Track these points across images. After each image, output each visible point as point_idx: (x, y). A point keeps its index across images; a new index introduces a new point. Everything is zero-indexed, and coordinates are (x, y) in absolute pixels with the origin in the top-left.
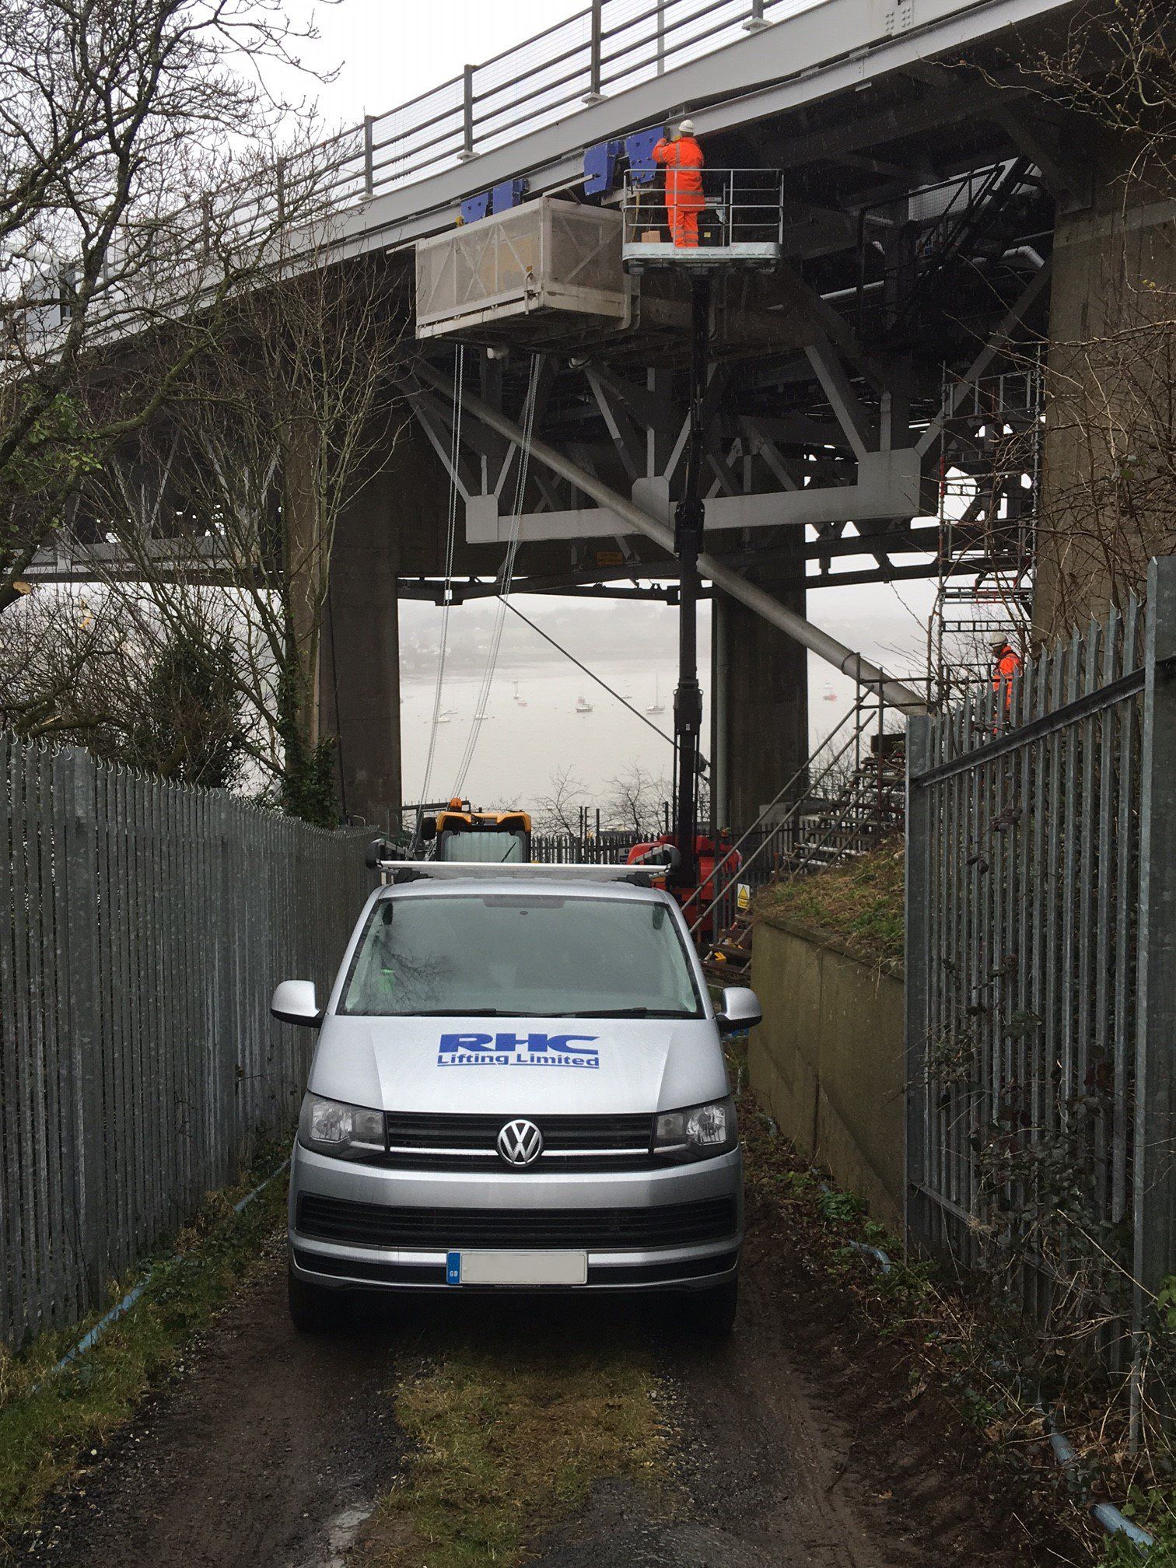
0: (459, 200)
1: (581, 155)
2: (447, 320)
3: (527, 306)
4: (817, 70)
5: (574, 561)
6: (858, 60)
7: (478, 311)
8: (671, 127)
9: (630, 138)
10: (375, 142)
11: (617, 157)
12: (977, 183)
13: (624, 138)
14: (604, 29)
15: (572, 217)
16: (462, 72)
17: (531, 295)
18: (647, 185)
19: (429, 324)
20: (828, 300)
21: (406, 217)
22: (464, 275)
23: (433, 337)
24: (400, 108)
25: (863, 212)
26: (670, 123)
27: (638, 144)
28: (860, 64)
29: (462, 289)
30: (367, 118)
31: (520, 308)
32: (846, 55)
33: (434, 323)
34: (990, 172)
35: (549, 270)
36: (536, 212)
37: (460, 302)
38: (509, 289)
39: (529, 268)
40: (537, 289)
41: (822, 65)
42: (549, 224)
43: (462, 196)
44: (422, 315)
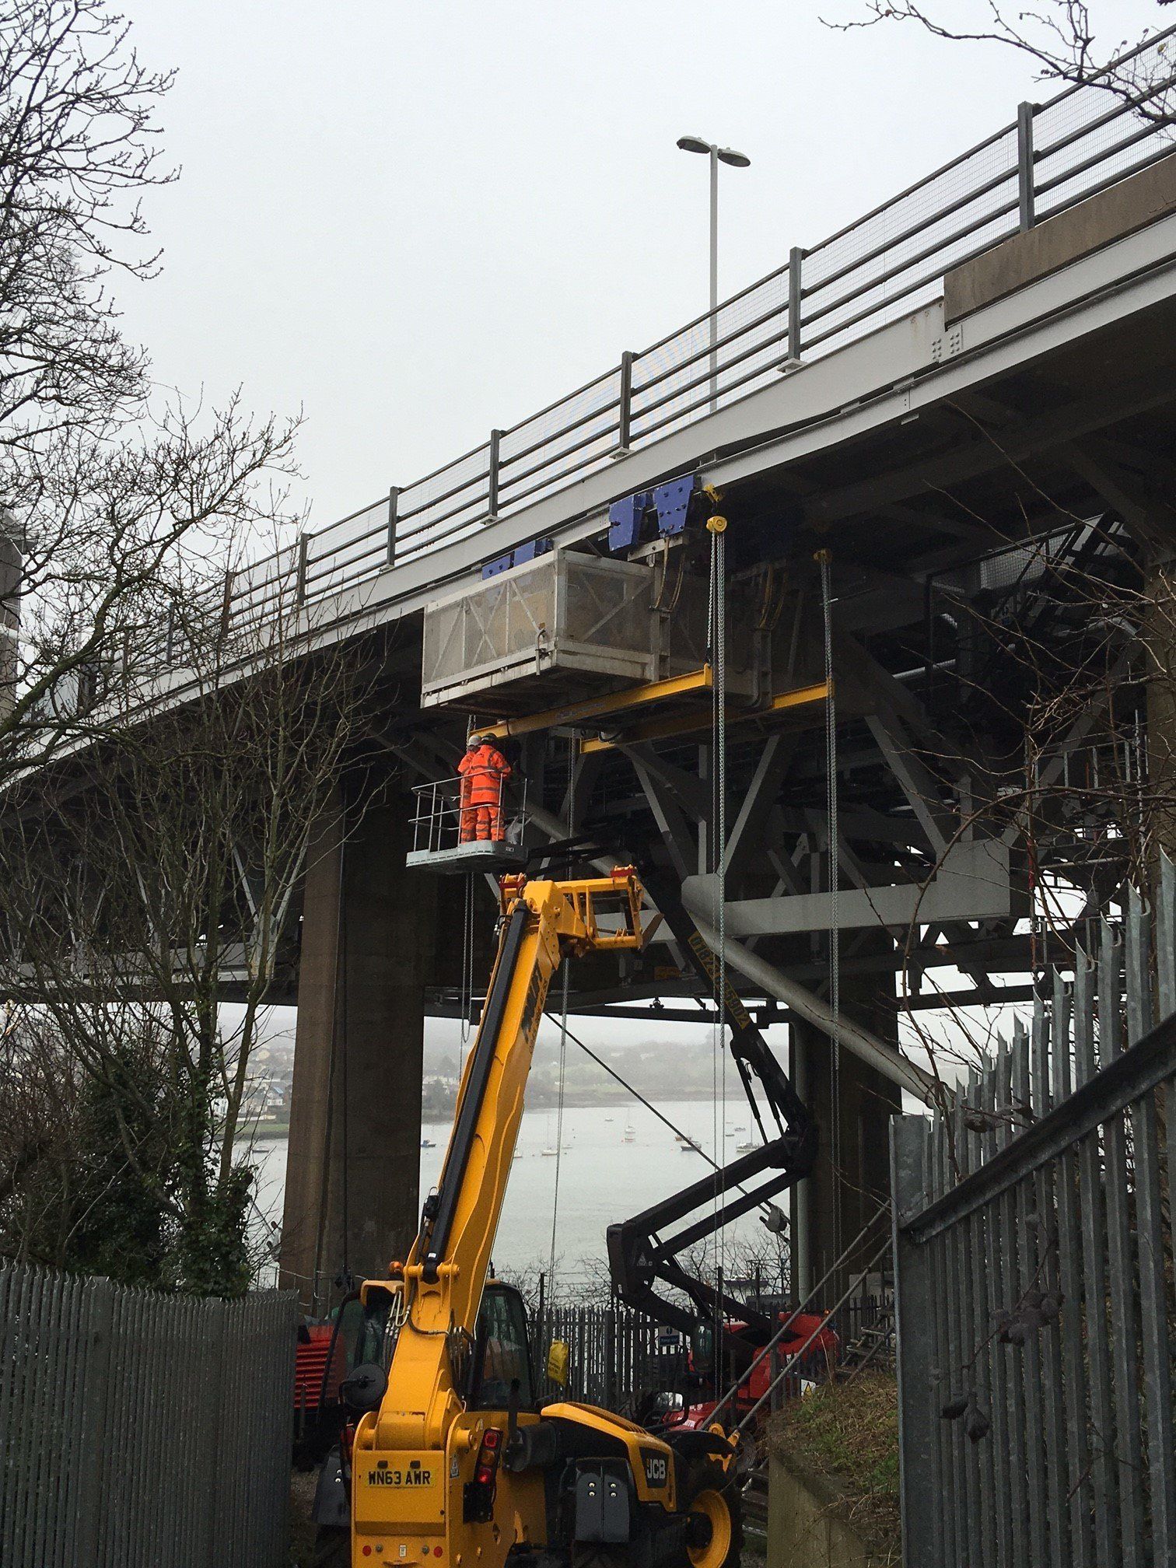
0: (480, 565)
1: (606, 511)
2: (454, 685)
3: (539, 666)
4: (858, 405)
5: (622, 974)
6: (904, 391)
7: (487, 675)
8: (703, 476)
9: (658, 488)
10: (399, 513)
11: (645, 509)
12: (1056, 543)
13: (653, 490)
14: (634, 385)
15: (591, 571)
16: (489, 438)
17: (543, 654)
18: (676, 536)
19: (434, 692)
20: (901, 679)
21: (425, 585)
22: (474, 636)
23: (439, 704)
24: (427, 479)
25: (930, 577)
26: (703, 471)
27: (667, 495)
28: (906, 396)
29: (470, 651)
30: (393, 489)
31: (531, 669)
32: (889, 387)
33: (440, 690)
34: (1069, 531)
35: (562, 626)
36: (550, 565)
37: (468, 666)
38: (519, 649)
39: (542, 626)
40: (549, 646)
41: (862, 399)
42: (563, 578)
43: (483, 561)
44: (428, 681)
